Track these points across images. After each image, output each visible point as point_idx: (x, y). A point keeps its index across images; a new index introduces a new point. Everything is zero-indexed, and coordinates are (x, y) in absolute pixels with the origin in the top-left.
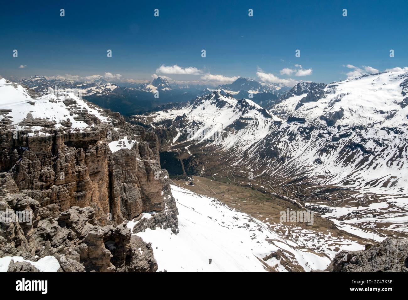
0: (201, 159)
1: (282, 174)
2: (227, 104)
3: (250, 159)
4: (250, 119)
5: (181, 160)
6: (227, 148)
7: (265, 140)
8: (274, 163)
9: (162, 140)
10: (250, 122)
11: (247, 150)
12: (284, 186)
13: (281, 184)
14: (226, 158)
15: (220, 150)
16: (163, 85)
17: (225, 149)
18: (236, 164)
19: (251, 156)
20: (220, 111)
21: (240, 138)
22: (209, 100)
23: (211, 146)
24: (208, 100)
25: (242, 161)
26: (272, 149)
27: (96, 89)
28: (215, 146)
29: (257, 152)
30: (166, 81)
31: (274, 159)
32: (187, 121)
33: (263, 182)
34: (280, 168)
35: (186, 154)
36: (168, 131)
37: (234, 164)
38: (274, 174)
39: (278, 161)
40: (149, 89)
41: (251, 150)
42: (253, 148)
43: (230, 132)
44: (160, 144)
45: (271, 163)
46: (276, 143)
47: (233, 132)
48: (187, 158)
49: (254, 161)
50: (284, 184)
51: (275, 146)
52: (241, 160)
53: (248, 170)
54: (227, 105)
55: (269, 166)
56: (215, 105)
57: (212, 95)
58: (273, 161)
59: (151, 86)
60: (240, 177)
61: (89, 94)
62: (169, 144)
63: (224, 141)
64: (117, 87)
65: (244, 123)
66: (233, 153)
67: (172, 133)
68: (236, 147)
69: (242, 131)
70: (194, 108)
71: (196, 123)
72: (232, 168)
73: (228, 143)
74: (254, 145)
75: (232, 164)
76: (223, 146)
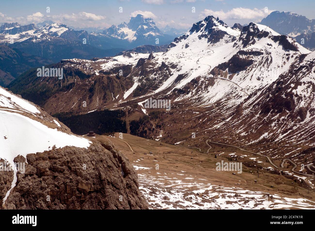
0: (162, 120)
1: (295, 138)
2: (226, 35)
3: (244, 117)
4: (258, 53)
5: (128, 123)
6: (210, 102)
7: (276, 85)
8: (283, 120)
9: (105, 94)
10: (257, 59)
11: (242, 103)
12: (293, 158)
13: (288, 154)
14: (204, 116)
15: (199, 105)
16: (145, 27)
17: (206, 104)
18: (218, 126)
19: (247, 111)
20: (213, 48)
21: (235, 86)
22: (197, 32)
23: (183, 101)
24: (195, 32)
25: (230, 120)
26: (284, 96)
27: (34, 33)
28: (191, 100)
29: (258, 104)
30: (151, 21)
31: (284, 114)
32: (154, 65)
33: (258, 151)
34: (295, 128)
35: (138, 113)
36: (117, 80)
37: (215, 126)
38: (281, 139)
39: (292, 117)
40: (123, 35)
41: (248, 102)
42: (254, 98)
43: (219, 76)
44: (102, 101)
45: (279, 120)
46: (293, 85)
47: (226, 76)
48: (138, 119)
49: (250, 120)
50: (294, 153)
51: (289, 90)
52: (228, 120)
53: (236, 135)
54: (226, 37)
55: (275, 126)
56: (207, 39)
57: (203, 23)
58: (283, 117)
59: (126, 30)
60: (219, 145)
61: (21, 40)
62: (117, 101)
63: (208, 92)
64: (67, 29)
65: (244, 60)
66: (218, 109)
67: (124, 83)
68: (226, 100)
69: (242, 73)
70: (171, 47)
71: (167, 66)
72: (209, 132)
73: (214, 94)
74: (255, 94)
75: (211, 127)
76: (205, 100)
